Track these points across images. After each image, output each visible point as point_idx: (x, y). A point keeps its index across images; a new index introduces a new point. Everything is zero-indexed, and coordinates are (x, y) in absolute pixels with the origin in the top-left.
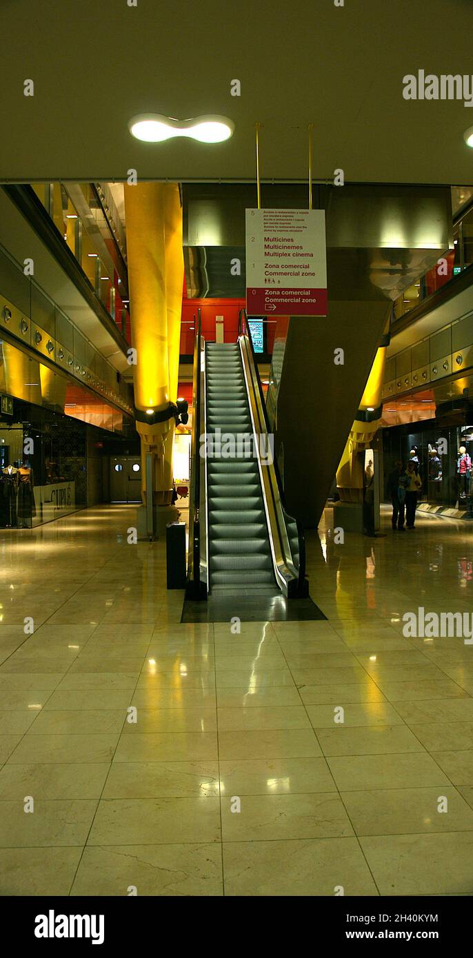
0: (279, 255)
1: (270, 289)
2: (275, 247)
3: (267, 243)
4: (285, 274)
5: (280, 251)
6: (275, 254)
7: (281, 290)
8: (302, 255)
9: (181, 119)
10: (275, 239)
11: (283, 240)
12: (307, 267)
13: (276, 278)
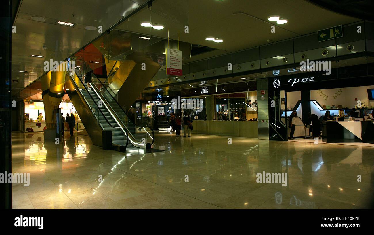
0: (173, 61)
1: (172, 69)
2: (172, 58)
3: (171, 57)
4: (174, 65)
5: (173, 60)
6: (172, 60)
7: (173, 69)
8: (178, 61)
9: (154, 23)
10: (172, 57)
11: (174, 57)
12: (178, 64)
13: (173, 66)
